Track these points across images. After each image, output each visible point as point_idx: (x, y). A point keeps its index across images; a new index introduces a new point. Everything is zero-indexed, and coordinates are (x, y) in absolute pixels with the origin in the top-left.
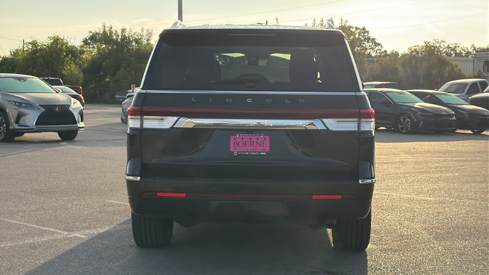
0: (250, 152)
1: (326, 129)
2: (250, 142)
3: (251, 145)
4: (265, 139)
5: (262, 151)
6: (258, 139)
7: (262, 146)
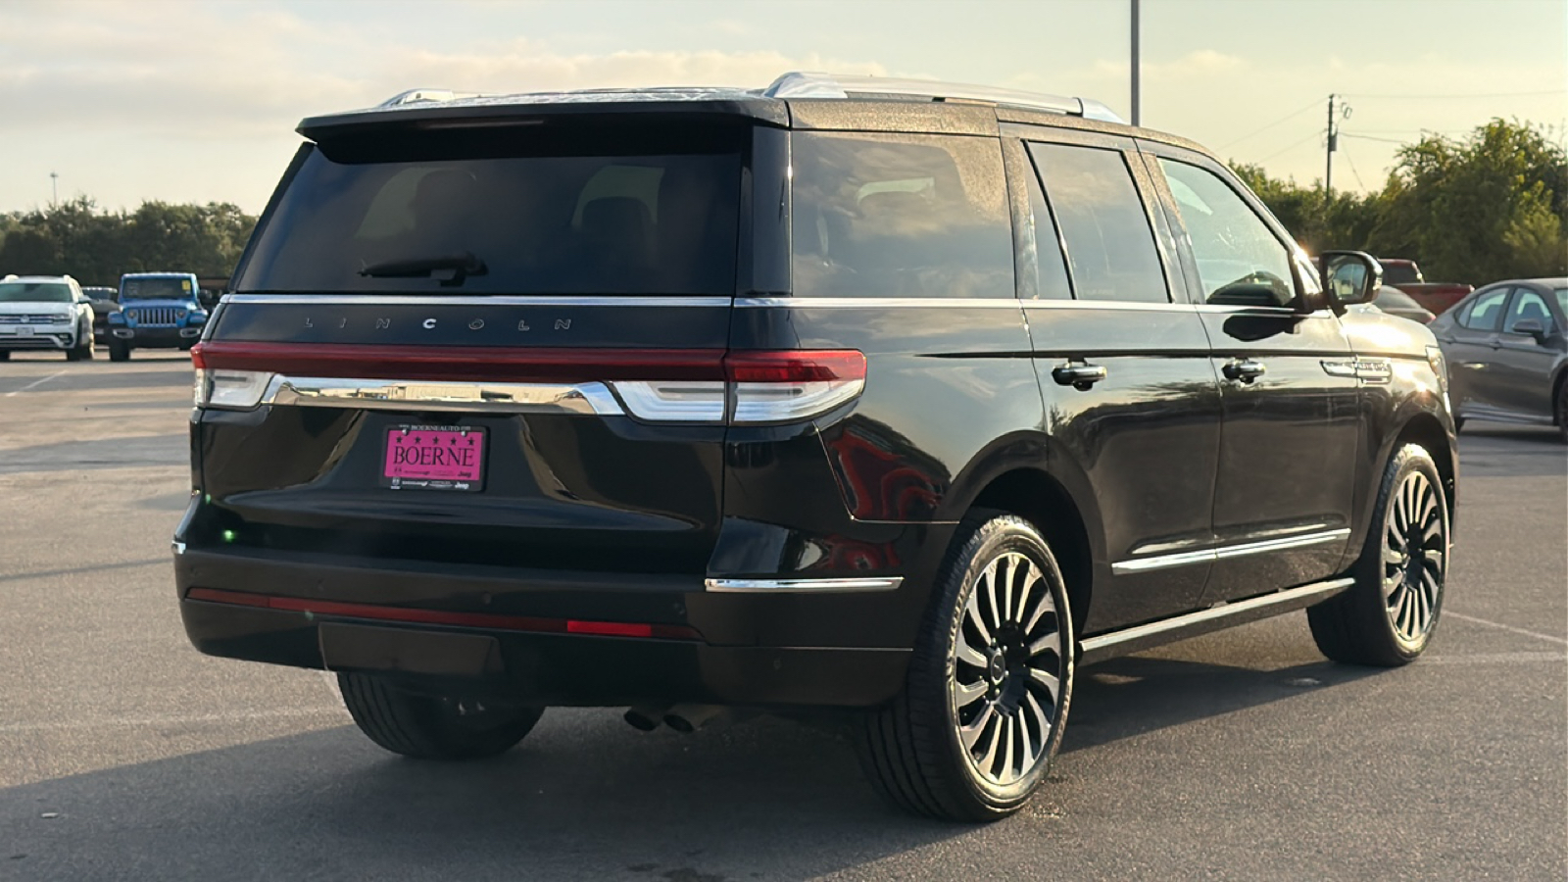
0: (430, 481)
1: (622, 413)
2: (433, 450)
3: (437, 460)
4: (471, 442)
5: (462, 478)
6: (453, 441)
7: (461, 463)
